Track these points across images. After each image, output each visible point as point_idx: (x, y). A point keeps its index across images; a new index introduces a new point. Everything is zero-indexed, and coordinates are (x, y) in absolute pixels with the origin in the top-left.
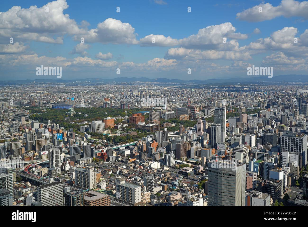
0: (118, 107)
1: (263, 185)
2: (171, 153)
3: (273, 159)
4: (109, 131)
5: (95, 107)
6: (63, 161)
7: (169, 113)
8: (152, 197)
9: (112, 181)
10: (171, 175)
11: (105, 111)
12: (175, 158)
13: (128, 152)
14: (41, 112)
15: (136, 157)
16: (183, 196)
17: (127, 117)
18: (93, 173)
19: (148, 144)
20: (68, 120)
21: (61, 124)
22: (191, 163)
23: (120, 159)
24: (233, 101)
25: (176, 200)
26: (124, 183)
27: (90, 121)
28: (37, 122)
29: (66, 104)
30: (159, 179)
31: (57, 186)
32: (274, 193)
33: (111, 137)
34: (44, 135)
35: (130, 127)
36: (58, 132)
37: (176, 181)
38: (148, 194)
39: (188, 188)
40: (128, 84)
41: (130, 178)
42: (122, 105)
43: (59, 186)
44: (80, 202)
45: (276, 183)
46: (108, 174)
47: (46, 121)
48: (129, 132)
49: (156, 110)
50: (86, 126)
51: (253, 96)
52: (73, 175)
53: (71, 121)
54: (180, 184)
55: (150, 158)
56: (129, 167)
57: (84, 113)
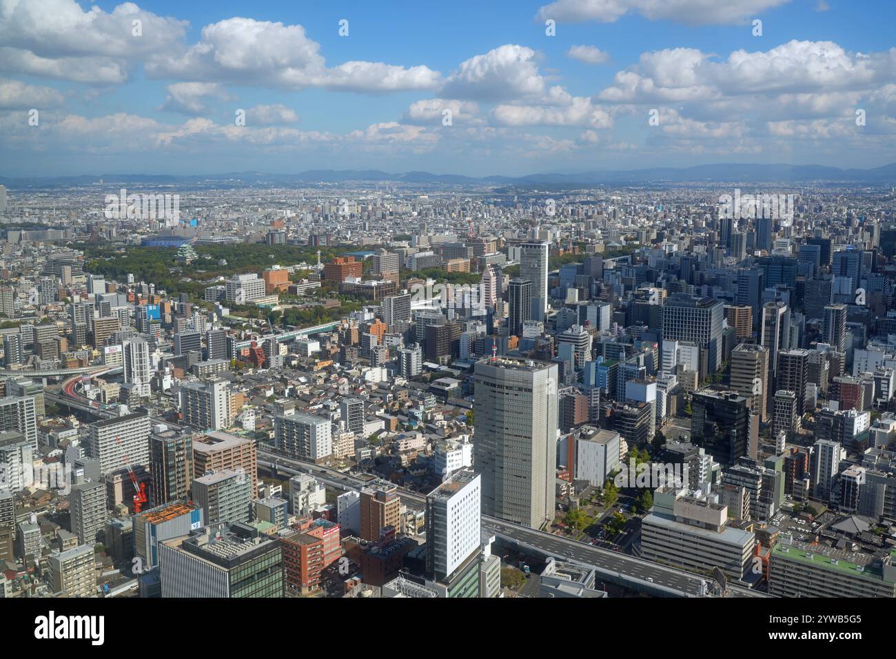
0: (302, 242)
1: (608, 415)
2: (415, 346)
3: (642, 357)
4: (275, 299)
5: (247, 241)
6: (157, 368)
7: (422, 254)
8: (359, 444)
9: (269, 412)
10: (409, 396)
11: (268, 251)
12: (425, 359)
13: (314, 347)
14: (114, 255)
15: (333, 357)
16: (430, 441)
17: (321, 266)
18: (224, 393)
19: (364, 328)
20: (177, 273)
21: (160, 283)
22: (458, 368)
23: (294, 363)
24: (579, 226)
25: (413, 450)
26: (293, 414)
27: (230, 277)
28: (100, 279)
29: (176, 234)
30: (381, 406)
31: (136, 421)
32: (632, 430)
33: (278, 313)
34: (117, 308)
35: (325, 288)
36: (151, 301)
37: (418, 408)
38: (348, 438)
39: (445, 423)
40: (334, 186)
41: (315, 404)
42: (314, 238)
43: (141, 422)
44: (183, 454)
45: (636, 410)
46: (264, 397)
47: (124, 277)
48: (322, 300)
49: (390, 249)
50: (219, 287)
51: (630, 214)
52: (178, 398)
53: (185, 275)
54: (427, 417)
55: (366, 360)
56: (315, 381)
57: (218, 257)
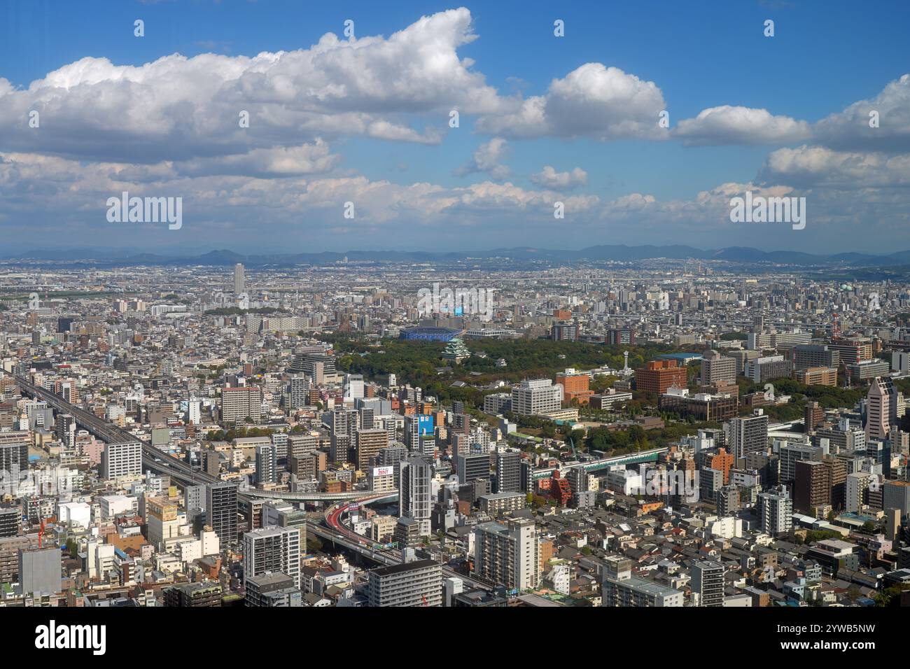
0: (598, 338)
2: (780, 490)
4: (573, 414)
5: (527, 336)
6: (437, 499)
7: (767, 360)
9: (586, 570)
10: (779, 562)
11: (557, 349)
12: (794, 510)
13: (635, 482)
14: (368, 349)
15: (663, 498)
17: (628, 371)
19: (702, 459)
20: (446, 375)
21: (428, 388)
22: (847, 526)
23: (609, 502)
26: (630, 577)
27: (512, 381)
28: (359, 379)
29: (440, 325)
30: (740, 573)
31: (425, 571)
33: (580, 432)
34: (380, 418)
35: (638, 401)
36: (420, 410)
37: (797, 582)
40: (628, 267)
41: (646, 563)
42: (613, 334)
46: (576, 548)
47: (383, 377)
48: (638, 417)
49: (723, 351)
50: (503, 396)
53: (457, 377)
54: (811, 595)
55: (708, 505)
56: (642, 530)
57: (494, 356)
